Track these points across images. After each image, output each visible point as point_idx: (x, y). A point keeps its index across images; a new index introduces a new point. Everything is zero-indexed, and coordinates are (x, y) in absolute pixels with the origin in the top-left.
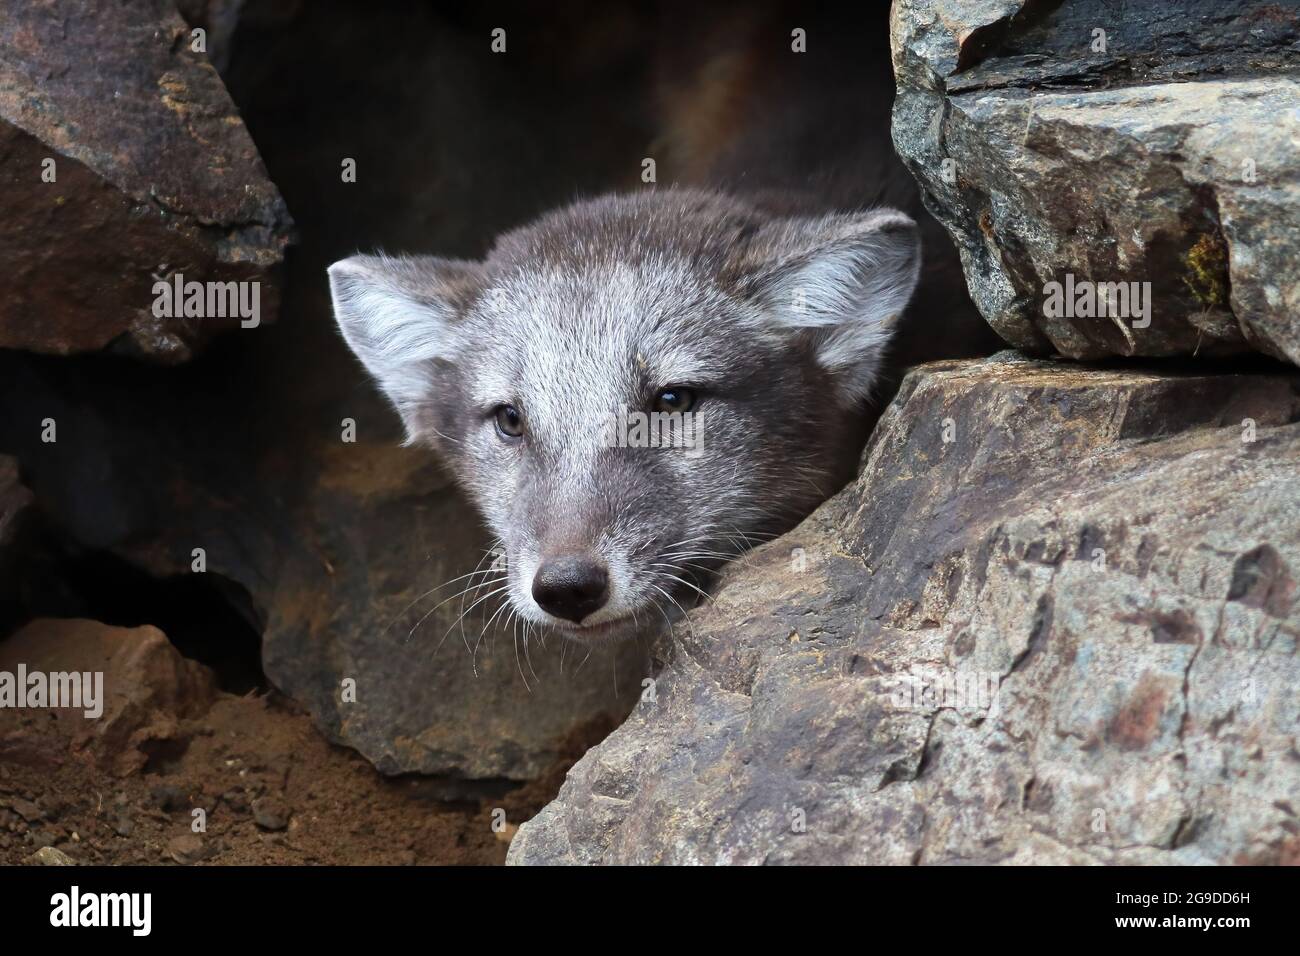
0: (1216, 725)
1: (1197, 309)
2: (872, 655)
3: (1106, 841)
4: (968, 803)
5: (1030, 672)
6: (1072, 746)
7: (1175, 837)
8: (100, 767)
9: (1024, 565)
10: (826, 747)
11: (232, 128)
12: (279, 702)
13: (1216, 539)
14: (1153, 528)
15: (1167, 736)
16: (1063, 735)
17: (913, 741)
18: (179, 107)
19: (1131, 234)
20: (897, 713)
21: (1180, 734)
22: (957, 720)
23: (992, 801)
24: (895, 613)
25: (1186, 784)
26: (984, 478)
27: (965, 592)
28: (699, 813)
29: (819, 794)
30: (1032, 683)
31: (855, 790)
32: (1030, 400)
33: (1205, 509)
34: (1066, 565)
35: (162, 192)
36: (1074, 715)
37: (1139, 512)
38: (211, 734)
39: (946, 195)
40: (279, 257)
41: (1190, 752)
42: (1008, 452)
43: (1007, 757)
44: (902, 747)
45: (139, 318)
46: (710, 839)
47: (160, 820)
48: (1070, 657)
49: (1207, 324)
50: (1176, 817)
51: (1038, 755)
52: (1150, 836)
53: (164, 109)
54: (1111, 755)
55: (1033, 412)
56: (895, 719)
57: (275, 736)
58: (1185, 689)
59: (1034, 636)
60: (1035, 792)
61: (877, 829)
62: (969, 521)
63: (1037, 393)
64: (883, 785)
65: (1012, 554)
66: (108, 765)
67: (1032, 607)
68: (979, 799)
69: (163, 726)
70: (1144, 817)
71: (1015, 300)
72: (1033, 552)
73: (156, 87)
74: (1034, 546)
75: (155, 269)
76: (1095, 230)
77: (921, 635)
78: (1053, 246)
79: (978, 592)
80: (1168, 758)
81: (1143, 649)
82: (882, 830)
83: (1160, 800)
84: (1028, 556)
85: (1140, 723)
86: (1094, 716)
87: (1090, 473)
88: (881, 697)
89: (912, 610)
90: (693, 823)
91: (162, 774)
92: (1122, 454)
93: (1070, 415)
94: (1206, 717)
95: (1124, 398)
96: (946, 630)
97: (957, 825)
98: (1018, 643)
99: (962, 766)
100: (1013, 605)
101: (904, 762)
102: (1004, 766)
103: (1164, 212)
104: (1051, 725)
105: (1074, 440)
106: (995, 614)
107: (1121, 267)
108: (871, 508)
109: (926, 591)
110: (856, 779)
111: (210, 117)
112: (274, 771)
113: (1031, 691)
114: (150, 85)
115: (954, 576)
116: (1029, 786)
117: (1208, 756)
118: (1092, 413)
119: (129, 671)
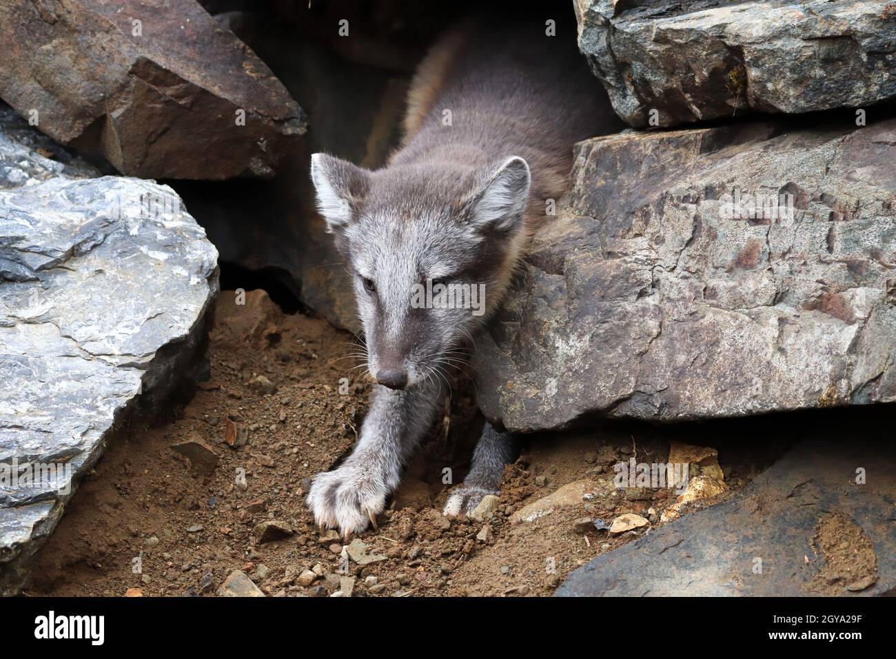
0: (784, 254)
1: (732, 97)
2: (616, 250)
3: (744, 306)
4: (678, 300)
5: (694, 246)
6: (721, 272)
7: (774, 300)
8: (253, 347)
9: (683, 205)
10: (609, 288)
11: (275, 81)
12: (311, 314)
13: (769, 183)
14: (736, 183)
15: (763, 262)
16: (717, 268)
17: (647, 280)
18: (253, 75)
19: (702, 70)
20: (638, 270)
21: (769, 260)
22: (663, 270)
23: (690, 298)
24: (621, 233)
25: (775, 279)
26: (648, 176)
27: (654, 219)
28: (557, 322)
29: (611, 306)
30: (697, 250)
31: (626, 303)
32: (660, 143)
33: (756, 173)
34: (702, 202)
35: (258, 109)
36: (720, 259)
37: (729, 178)
38: (288, 330)
39: (607, 67)
40: (306, 130)
41: (774, 267)
42: (656, 164)
43: (690, 280)
44: (643, 283)
45: (252, 161)
46: (565, 330)
47: (283, 365)
48: (715, 237)
49: (735, 103)
50: (774, 292)
51: (706, 277)
52: (764, 301)
53: (248, 76)
54: (740, 272)
55: (662, 148)
56: (637, 273)
57: (314, 328)
58: (768, 242)
59: (694, 232)
60: (707, 292)
61: (640, 316)
62: (647, 193)
63: (662, 140)
64: (638, 298)
65: (675, 201)
66: (255, 346)
67: (691, 220)
68: (683, 298)
69: (273, 329)
70: (759, 294)
71: (639, 106)
72: (686, 199)
73: (242, 68)
74: (685, 197)
75: (259, 140)
76: (684, 71)
77: (634, 240)
78: (664, 81)
79: (661, 219)
80: (765, 270)
81: (746, 229)
82: (643, 316)
83: (765, 287)
84: (683, 201)
85: (750, 258)
86: (729, 259)
87: (694, 168)
88: (629, 265)
89: (628, 231)
90: (555, 325)
91: (275, 348)
92: (703, 159)
93: (677, 147)
94: (779, 252)
95: (699, 138)
96: (648, 236)
97: (676, 309)
98: (688, 235)
99: (672, 287)
100: (681, 221)
101: (645, 289)
102: (691, 284)
103: (717, 59)
104: (710, 265)
105: (681, 157)
106: (673, 226)
107: (697, 84)
108: (590, 196)
109: (634, 223)
110: (625, 298)
111: (265, 78)
112: (317, 342)
113: (698, 253)
114: (240, 68)
115: (646, 215)
116: (705, 290)
117: (783, 267)
118: (686, 145)
119: (256, 308)
